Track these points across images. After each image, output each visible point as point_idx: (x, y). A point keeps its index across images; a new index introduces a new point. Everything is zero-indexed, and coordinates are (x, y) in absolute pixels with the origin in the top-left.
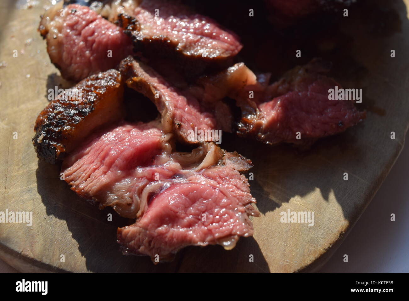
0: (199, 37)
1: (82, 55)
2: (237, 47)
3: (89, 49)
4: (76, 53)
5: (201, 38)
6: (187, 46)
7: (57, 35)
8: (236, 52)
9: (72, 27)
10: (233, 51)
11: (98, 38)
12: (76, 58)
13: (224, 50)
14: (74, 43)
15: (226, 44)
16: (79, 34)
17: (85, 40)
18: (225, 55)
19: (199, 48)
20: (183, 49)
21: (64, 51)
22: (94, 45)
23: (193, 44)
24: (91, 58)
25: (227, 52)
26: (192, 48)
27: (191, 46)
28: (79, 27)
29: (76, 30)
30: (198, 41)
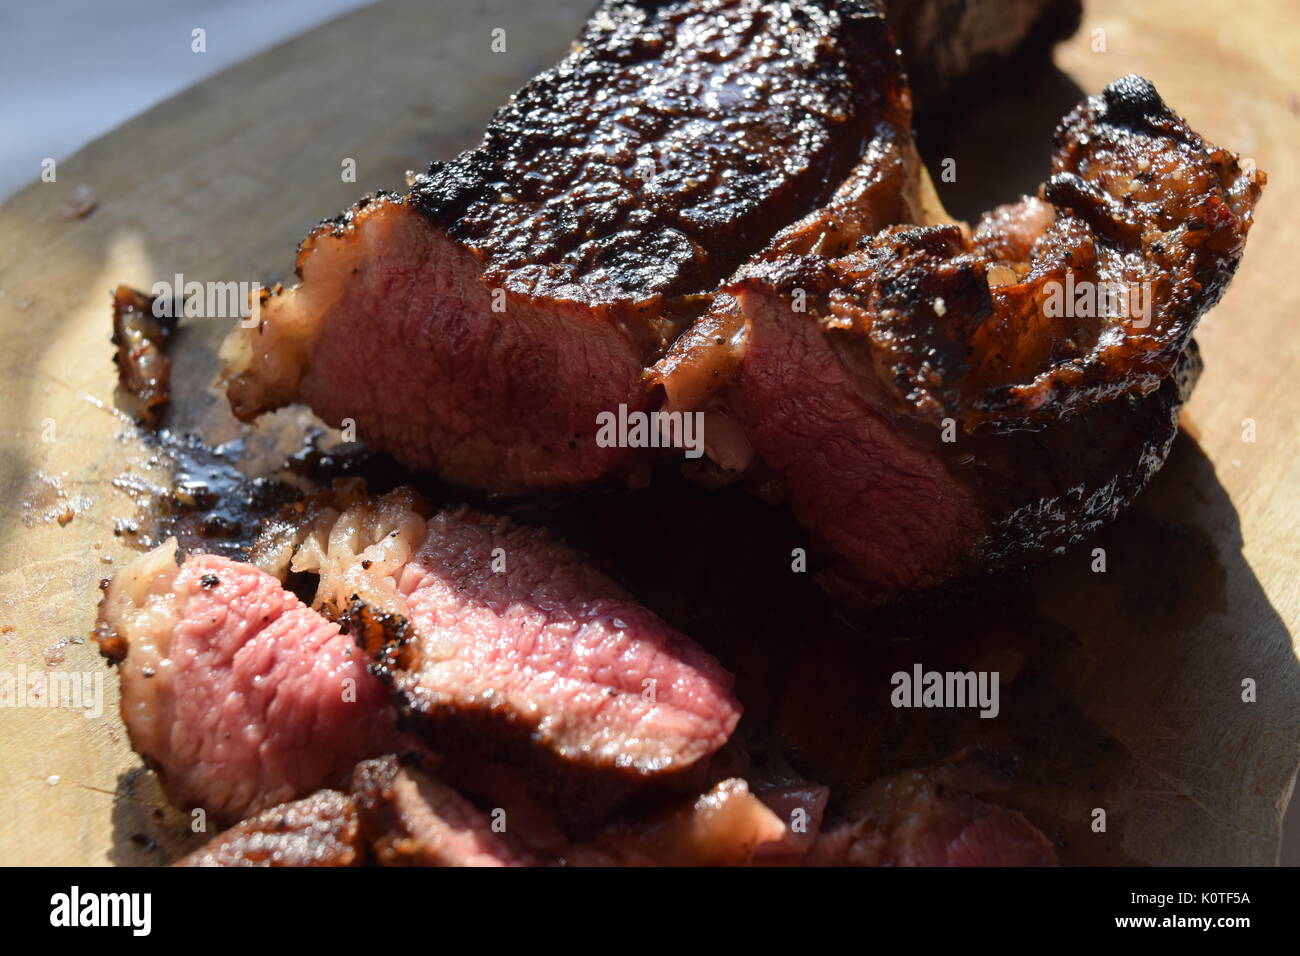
0: (605, 692)
1: (234, 738)
2: (723, 721)
3: (255, 719)
4: (214, 729)
5: (613, 695)
6: (570, 725)
7: (155, 666)
8: (723, 738)
9: (204, 638)
10: (713, 736)
11: (287, 681)
12: (214, 744)
13: (683, 741)
14: (210, 696)
15: (691, 717)
16: (228, 663)
17: (245, 686)
18: (689, 759)
19: (606, 733)
20: (556, 736)
21: (175, 719)
22: (274, 705)
23: (587, 720)
24: (263, 748)
25: (693, 746)
26: (583, 733)
27: (579, 724)
28: (226, 640)
29: (217, 648)
30: (602, 707)
